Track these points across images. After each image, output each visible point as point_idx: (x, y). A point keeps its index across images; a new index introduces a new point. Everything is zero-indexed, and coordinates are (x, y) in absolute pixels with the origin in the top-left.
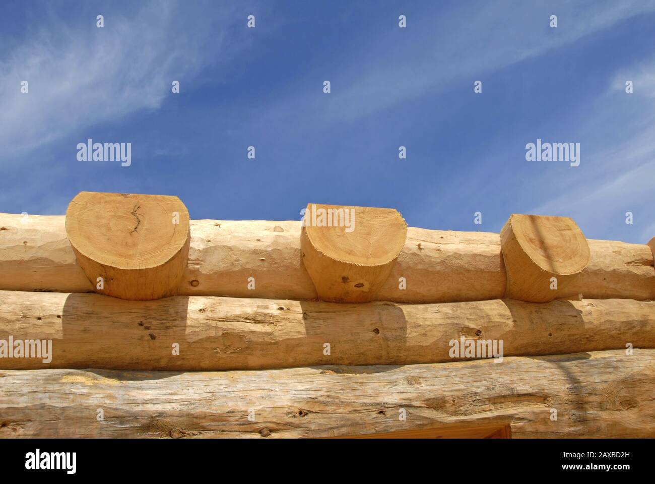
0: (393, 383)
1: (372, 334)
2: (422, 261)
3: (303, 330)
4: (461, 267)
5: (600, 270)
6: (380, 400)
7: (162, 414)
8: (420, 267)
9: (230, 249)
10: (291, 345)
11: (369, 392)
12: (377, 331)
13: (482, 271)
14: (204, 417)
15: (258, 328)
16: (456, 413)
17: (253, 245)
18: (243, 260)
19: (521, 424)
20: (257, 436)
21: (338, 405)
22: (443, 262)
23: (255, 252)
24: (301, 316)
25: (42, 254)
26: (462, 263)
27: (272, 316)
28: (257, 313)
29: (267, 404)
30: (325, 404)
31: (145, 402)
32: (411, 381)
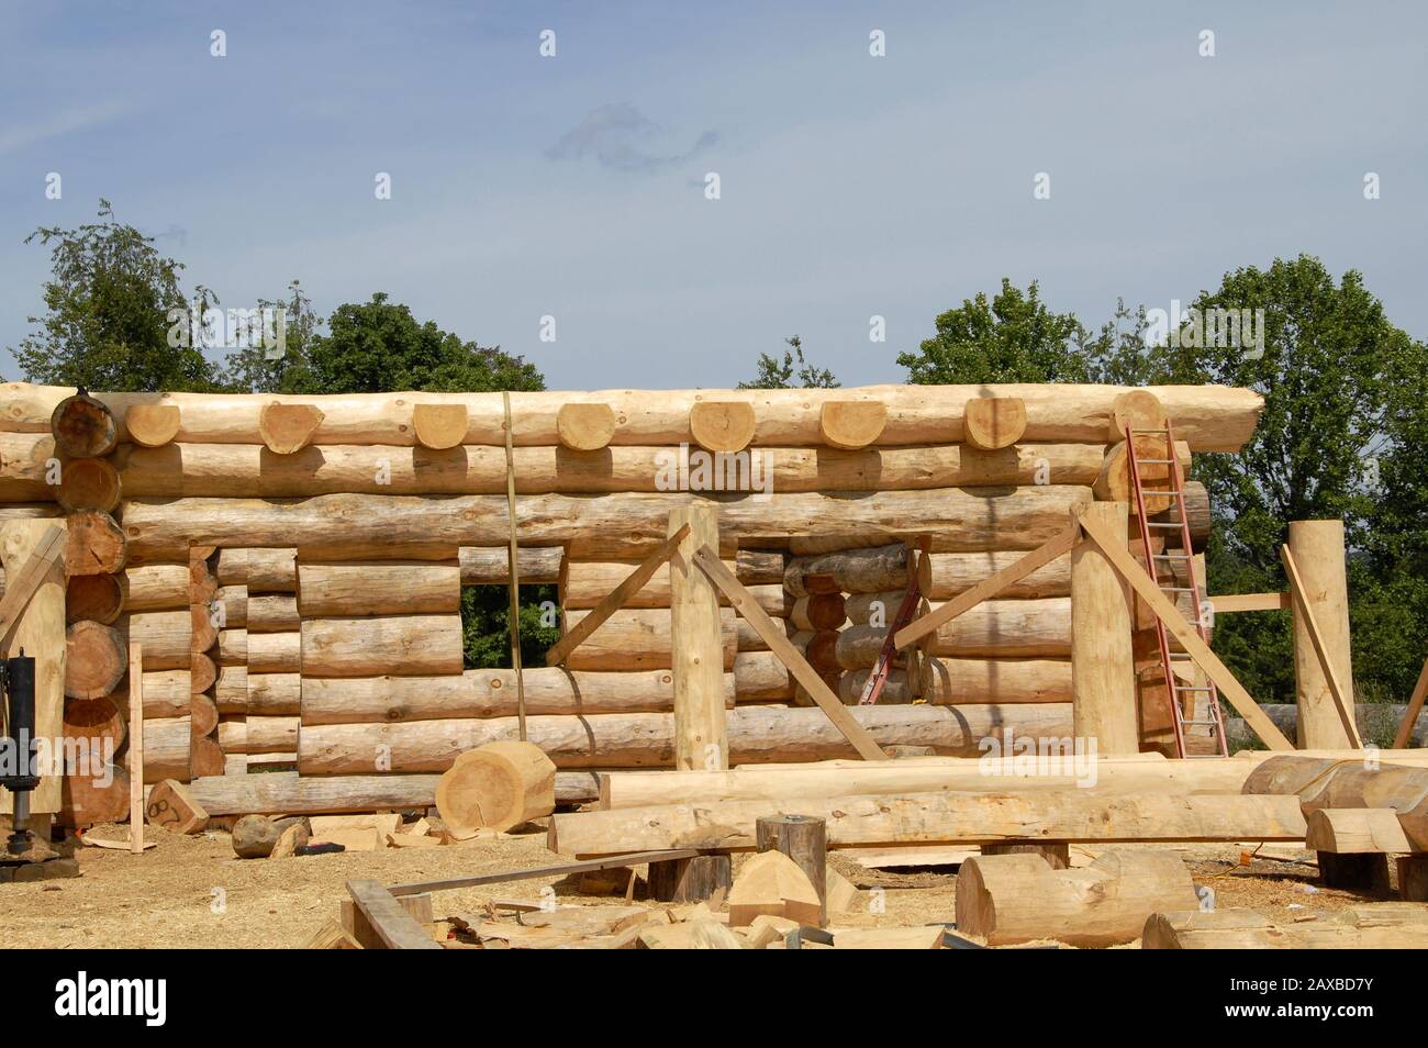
0: (865, 507)
1: (858, 476)
2: (900, 425)
3: (815, 473)
4: (931, 427)
5: (1054, 425)
6: (854, 518)
7: (742, 523)
8: (898, 428)
9: (776, 422)
10: (807, 481)
11: (849, 513)
12: (861, 474)
13: (946, 429)
14: (762, 524)
15: (790, 472)
16: (899, 527)
17: (790, 419)
18: (783, 428)
19: (939, 536)
20: (787, 535)
21: (830, 520)
22: (917, 425)
23: (792, 424)
24: (816, 464)
25: (671, 428)
26: (930, 424)
27: (799, 464)
28: (790, 463)
29: (793, 519)
30: (823, 519)
31: (734, 516)
32: (875, 507)
